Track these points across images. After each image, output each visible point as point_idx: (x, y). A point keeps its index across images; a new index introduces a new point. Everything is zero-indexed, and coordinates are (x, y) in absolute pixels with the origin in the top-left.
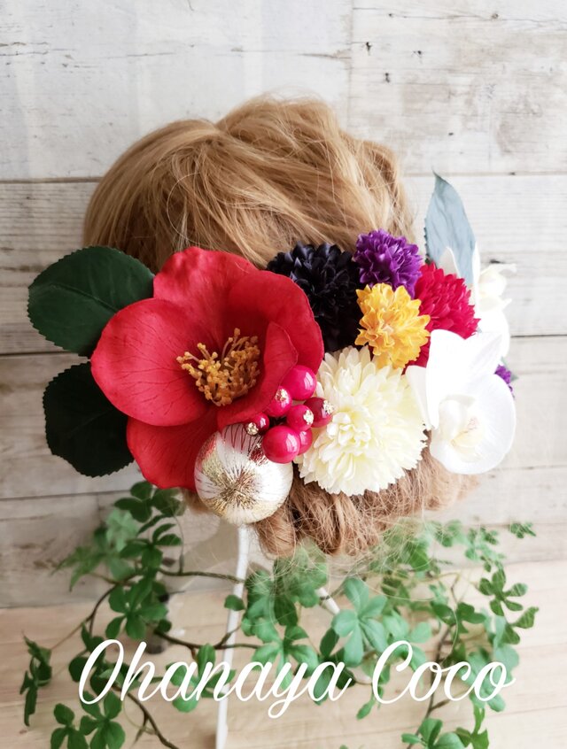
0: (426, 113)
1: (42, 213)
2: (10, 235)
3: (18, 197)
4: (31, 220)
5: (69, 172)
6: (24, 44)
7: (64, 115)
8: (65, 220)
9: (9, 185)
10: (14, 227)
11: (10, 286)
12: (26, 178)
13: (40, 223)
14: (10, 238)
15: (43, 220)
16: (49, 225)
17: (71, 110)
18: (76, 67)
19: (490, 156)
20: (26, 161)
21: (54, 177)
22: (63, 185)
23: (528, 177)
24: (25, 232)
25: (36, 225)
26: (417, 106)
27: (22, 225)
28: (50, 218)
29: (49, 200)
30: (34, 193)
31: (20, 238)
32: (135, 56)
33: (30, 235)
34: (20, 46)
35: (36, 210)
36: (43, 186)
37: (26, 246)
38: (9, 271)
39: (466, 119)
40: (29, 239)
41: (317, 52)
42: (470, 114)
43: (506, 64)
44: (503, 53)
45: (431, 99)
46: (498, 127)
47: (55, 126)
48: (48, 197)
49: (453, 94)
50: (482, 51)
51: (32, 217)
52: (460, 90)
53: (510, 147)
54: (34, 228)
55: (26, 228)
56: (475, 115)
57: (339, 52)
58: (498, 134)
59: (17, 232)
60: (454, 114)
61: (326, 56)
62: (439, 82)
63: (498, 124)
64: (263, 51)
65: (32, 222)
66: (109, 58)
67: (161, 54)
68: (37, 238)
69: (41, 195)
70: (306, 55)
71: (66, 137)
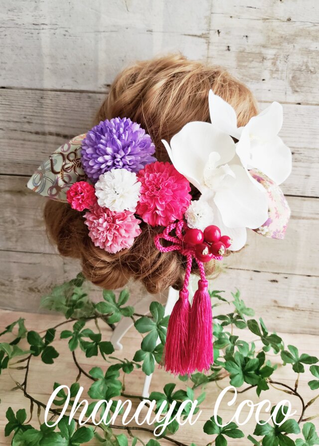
0: (250, 68)
1: (48, 106)
2: (31, 115)
3: (36, 97)
4: (42, 109)
5: (62, 87)
6: (46, 25)
7: (62, 58)
8: (59, 111)
9: (33, 91)
10: (34, 112)
11: (30, 141)
12: (42, 88)
13: (46, 111)
14: (31, 117)
15: (48, 109)
16: (51, 112)
17: (66, 56)
18: (70, 36)
19: (286, 93)
20: (42, 80)
21: (55, 88)
22: (59, 93)
23: (308, 106)
24: (39, 115)
25: (44, 112)
26: (245, 64)
27: (38, 111)
28: (51, 109)
29: (51, 100)
30: (45, 95)
31: (36, 118)
32: (99, 32)
33: (41, 116)
34: (45, 25)
35: (45, 104)
36: (50, 92)
37: (39, 122)
38: (30, 134)
39: (272, 72)
40: (41, 118)
41: (191, 34)
42: (274, 69)
43: (295, 45)
44: (294, 39)
45: (253, 61)
46: (291, 78)
47: (58, 64)
48: (51, 98)
49: (265, 59)
50: (282, 37)
51: (43, 107)
52: (269, 57)
53: (297, 89)
54: (44, 113)
55: (40, 113)
56: (277, 70)
57: (203, 34)
58: (291, 82)
59: (35, 114)
60: (266, 69)
61: (195, 36)
62: (257, 52)
63: (291, 76)
64: (163, 32)
65: (43, 110)
66: (86, 32)
67: (112, 31)
68: (44, 118)
69: (48, 97)
70: (185, 35)
71: (62, 69)
